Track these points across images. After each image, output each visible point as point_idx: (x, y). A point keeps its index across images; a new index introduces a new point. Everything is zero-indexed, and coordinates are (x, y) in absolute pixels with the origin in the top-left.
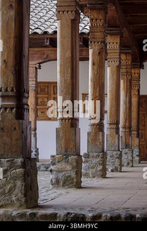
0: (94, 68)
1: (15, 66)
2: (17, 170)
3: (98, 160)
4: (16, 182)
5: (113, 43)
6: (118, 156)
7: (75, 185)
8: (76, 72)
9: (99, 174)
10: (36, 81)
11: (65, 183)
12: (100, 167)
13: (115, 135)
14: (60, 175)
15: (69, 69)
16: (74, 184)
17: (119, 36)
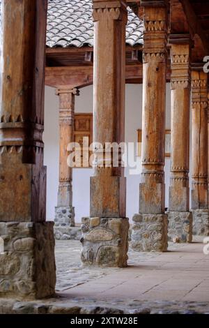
0: (149, 91)
1: (24, 84)
2: (23, 240)
3: (155, 224)
4: (21, 258)
5: (179, 56)
6: (186, 219)
7: (118, 263)
8: (120, 95)
9: (156, 246)
10: (73, 112)
11: (102, 259)
12: (159, 236)
13: (182, 188)
14: (96, 247)
15: (110, 91)
16: (116, 261)
17: (188, 46)
